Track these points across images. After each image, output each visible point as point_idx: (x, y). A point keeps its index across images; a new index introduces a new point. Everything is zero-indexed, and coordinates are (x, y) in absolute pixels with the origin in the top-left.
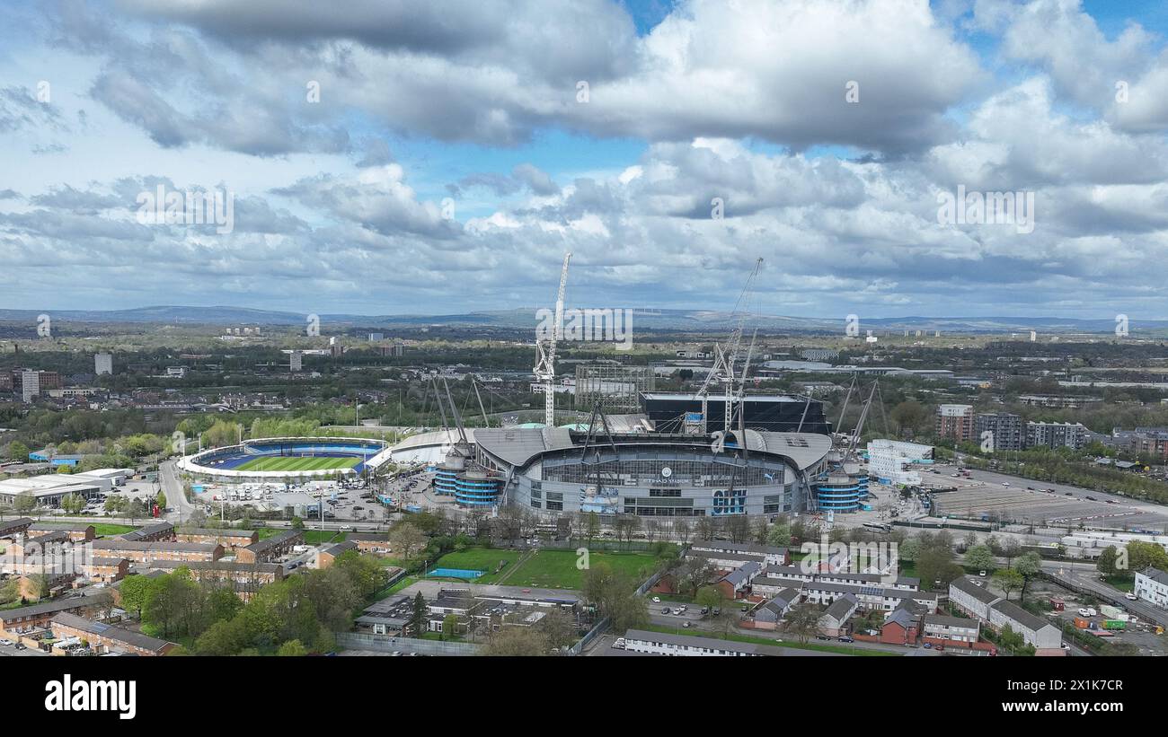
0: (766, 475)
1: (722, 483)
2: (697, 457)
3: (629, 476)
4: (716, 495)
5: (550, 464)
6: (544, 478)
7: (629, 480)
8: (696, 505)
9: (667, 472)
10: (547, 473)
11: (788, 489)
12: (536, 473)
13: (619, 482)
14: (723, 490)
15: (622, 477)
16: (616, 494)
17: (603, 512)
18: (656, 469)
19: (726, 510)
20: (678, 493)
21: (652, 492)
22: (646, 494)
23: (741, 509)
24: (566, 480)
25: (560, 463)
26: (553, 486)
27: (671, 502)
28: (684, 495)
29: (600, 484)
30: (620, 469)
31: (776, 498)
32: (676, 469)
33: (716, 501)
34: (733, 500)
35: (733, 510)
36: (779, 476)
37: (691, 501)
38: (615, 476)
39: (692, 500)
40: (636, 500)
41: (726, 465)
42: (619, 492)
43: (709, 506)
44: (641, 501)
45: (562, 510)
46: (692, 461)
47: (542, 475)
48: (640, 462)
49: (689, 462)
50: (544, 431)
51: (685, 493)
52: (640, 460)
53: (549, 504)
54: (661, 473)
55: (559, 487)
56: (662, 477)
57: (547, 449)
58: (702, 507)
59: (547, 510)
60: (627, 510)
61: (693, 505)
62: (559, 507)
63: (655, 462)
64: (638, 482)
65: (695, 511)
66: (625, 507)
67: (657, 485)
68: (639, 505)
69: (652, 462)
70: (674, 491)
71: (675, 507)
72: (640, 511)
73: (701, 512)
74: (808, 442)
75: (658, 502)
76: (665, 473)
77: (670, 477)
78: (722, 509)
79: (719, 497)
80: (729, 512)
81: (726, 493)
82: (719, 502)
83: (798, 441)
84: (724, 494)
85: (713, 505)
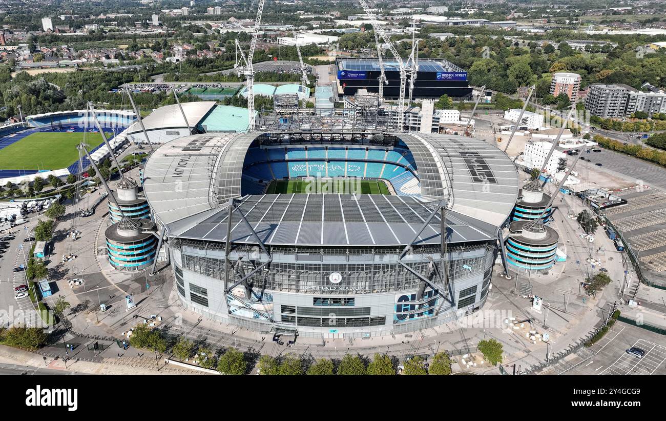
0: (465, 266)
2: (377, 257)
4: (400, 300)
5: (189, 251)
7: (286, 281)
8: (373, 314)
9: (335, 277)
10: (189, 260)
13: (273, 285)
14: (409, 294)
15: (277, 277)
16: (271, 299)
17: (256, 317)
18: (321, 273)
19: (412, 316)
20: (351, 301)
21: (317, 301)
23: (431, 311)
24: (208, 272)
25: (200, 253)
26: (195, 277)
27: (342, 311)
28: (358, 303)
31: (474, 289)
33: (399, 308)
34: (421, 305)
35: (420, 314)
37: (367, 310)
39: (370, 308)
40: (296, 309)
41: (415, 264)
42: (274, 298)
43: (391, 315)
44: (302, 310)
45: (208, 306)
46: (370, 263)
47: (183, 262)
48: (299, 264)
49: (366, 265)
50: (219, 158)
51: (361, 301)
52: (300, 262)
53: (193, 296)
54: (328, 279)
55: (202, 281)
56: (328, 283)
57: (211, 194)
58: (381, 315)
59: (192, 302)
60: (285, 319)
61: (369, 314)
62: (204, 302)
63: (319, 265)
64: (298, 286)
65: (372, 319)
66: (282, 316)
67: (322, 292)
68: (300, 314)
69: (315, 265)
70: (345, 299)
71: (346, 317)
72: (301, 321)
73: (381, 321)
74: (493, 171)
75: (324, 312)
76: (334, 279)
77: (340, 283)
78: (406, 315)
79: (403, 303)
80: (416, 317)
81: (413, 297)
82: (403, 307)
83: (481, 168)
84: (410, 298)
85: (395, 312)
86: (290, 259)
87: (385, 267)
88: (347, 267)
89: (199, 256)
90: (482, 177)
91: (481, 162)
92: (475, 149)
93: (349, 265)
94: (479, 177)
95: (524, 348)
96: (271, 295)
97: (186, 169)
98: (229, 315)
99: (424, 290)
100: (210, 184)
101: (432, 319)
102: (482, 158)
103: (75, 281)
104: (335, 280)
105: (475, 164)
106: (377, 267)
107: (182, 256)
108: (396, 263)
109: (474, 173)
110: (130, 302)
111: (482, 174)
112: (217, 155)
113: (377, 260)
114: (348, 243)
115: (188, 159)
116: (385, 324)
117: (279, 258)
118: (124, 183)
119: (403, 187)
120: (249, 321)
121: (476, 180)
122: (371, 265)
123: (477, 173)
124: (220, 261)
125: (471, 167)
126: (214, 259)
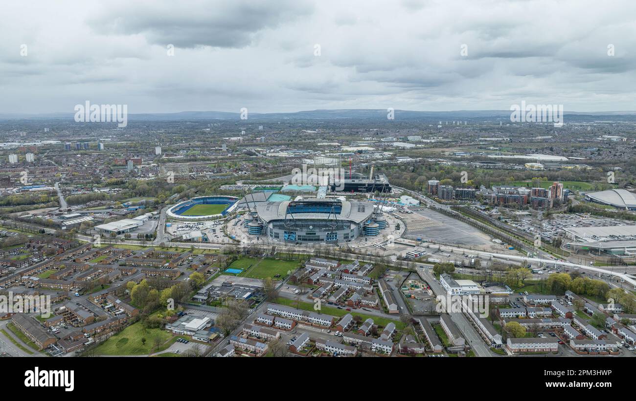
0: (344, 227)
1: (329, 230)
2: (321, 222)
3: (299, 228)
4: (327, 234)
5: (275, 223)
6: (273, 228)
8: (321, 238)
9: (311, 227)
10: (274, 226)
11: (352, 231)
12: (271, 226)
13: (296, 230)
14: (329, 233)
15: (297, 228)
18: (308, 226)
20: (315, 234)
21: (307, 234)
22: (305, 234)
23: (336, 239)
25: (278, 223)
26: (276, 230)
27: (313, 237)
28: (316, 235)
30: (297, 226)
31: (348, 234)
32: (314, 226)
33: (327, 237)
34: (333, 236)
35: (333, 239)
36: (349, 227)
37: (319, 236)
38: (295, 228)
40: (302, 236)
42: (296, 233)
43: (325, 238)
45: (279, 239)
52: (302, 223)
55: (278, 231)
56: (310, 229)
57: (278, 215)
59: (275, 238)
60: (299, 239)
64: (302, 230)
72: (303, 240)
73: (323, 240)
74: (365, 210)
75: (309, 237)
77: (312, 229)
78: (329, 239)
83: (362, 209)
97: (270, 209)
98: (285, 240)
102: (364, 207)
106: (321, 225)
108: (325, 224)
121: (359, 212)
123: (360, 210)
124: (283, 225)
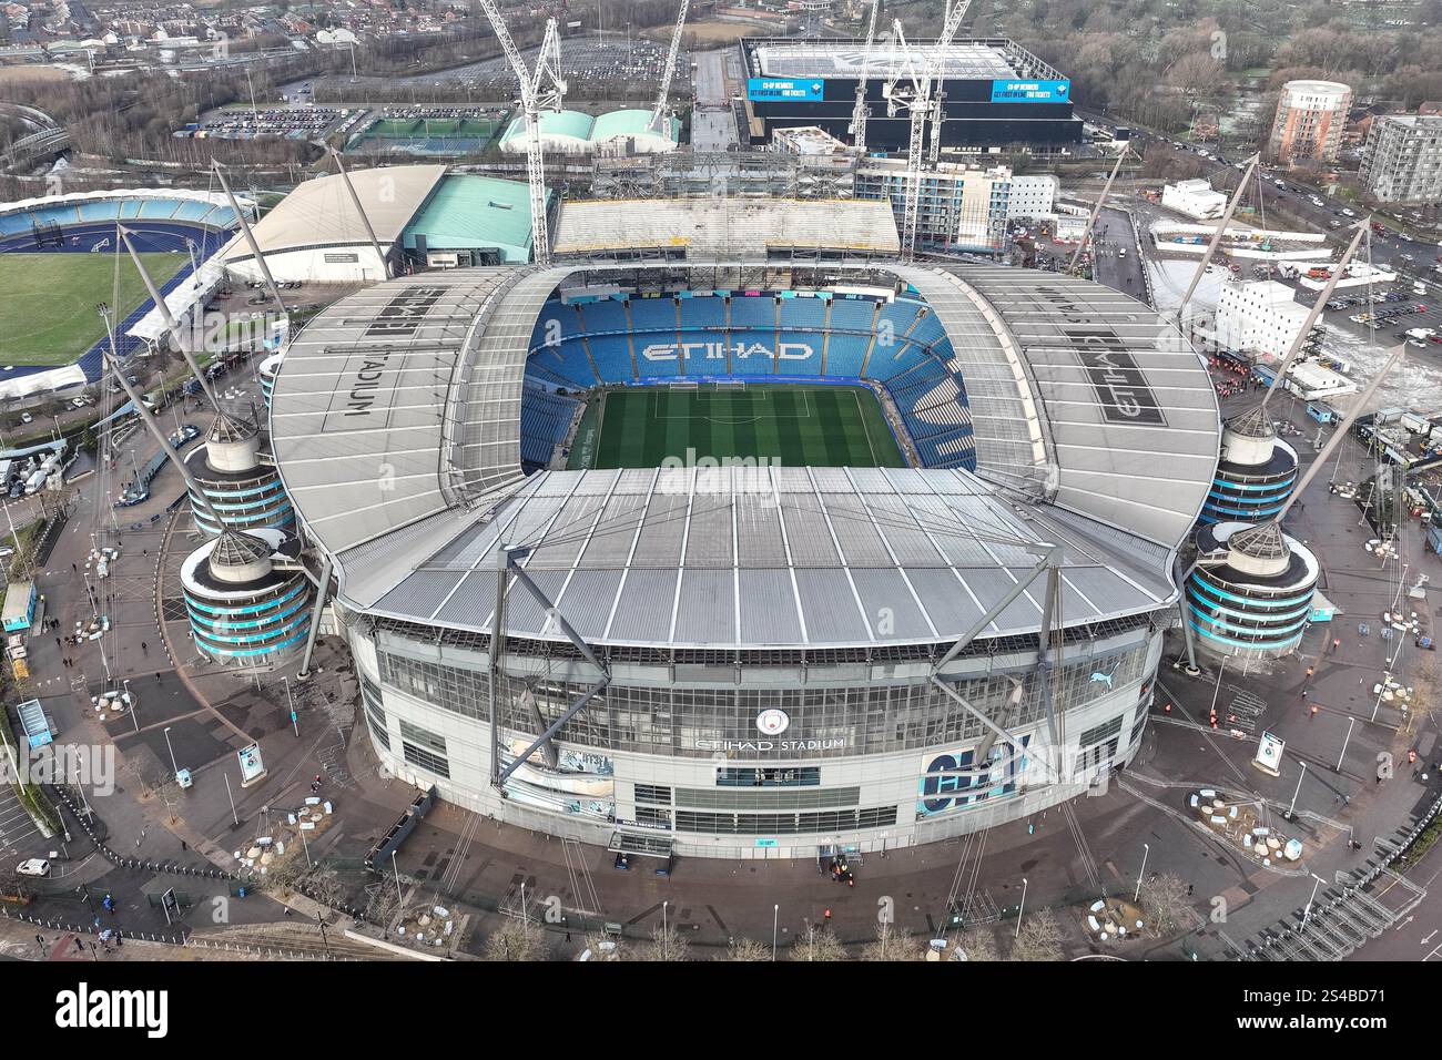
0: (1097, 676)
1: (953, 728)
2: (879, 671)
3: (647, 718)
4: (934, 767)
5: (397, 644)
7: (647, 728)
8: (867, 801)
9: (772, 721)
10: (394, 666)
13: (613, 735)
14: (956, 752)
15: (623, 719)
16: (608, 770)
17: (570, 810)
20: (810, 775)
21: (727, 775)
22: (707, 779)
24: (447, 701)
25: (427, 652)
26: (418, 707)
27: (790, 798)
28: (830, 778)
29: (554, 736)
31: (1116, 724)
32: (804, 708)
33: (930, 786)
37: (852, 794)
38: (603, 718)
39: (858, 788)
40: (673, 792)
41: (973, 681)
42: (615, 768)
43: (909, 799)
44: (686, 795)
45: (448, 776)
46: (861, 684)
47: (382, 669)
48: (680, 691)
49: (850, 690)
50: (463, 354)
51: (834, 775)
52: (680, 685)
53: (409, 750)
54: (753, 723)
55: (432, 719)
56: (754, 733)
57: (446, 465)
58: (886, 802)
59: (408, 763)
60: (643, 815)
61: (857, 803)
62: (441, 768)
63: (731, 692)
64: (677, 741)
65: (864, 813)
66: (637, 808)
67: (740, 755)
68: (681, 805)
69: (721, 692)
70: (796, 770)
71: (797, 812)
72: (685, 821)
73: (886, 816)
74: (1155, 389)
75: (745, 800)
76: (768, 724)
77: (784, 734)
78: (949, 800)
79: (941, 773)
80: (972, 801)
81: (967, 757)
82: (940, 783)
83: (1122, 379)
84: (958, 761)
85: (921, 794)
86: (657, 677)
87: (898, 693)
88: (802, 697)
89: (423, 659)
90: (1127, 406)
91: (1124, 362)
92: (1106, 319)
93: (807, 692)
94: (1119, 406)
95: (1240, 878)
96: (610, 760)
97: (382, 391)
98: (504, 800)
99: (994, 740)
100: (443, 438)
101: (1011, 804)
102: (1123, 349)
103: (111, 700)
104: (772, 726)
105: (1109, 368)
106: (877, 695)
107: (378, 655)
108: (924, 681)
109: (1105, 395)
110: (251, 763)
111: (1126, 397)
112: (457, 348)
113: (879, 675)
114: (806, 640)
115: (382, 361)
116: (894, 822)
117: (627, 675)
118: (224, 428)
119: (921, 403)
120: (553, 817)
121: (1113, 415)
122: (862, 689)
123: (1114, 394)
124: (477, 676)
125: (1097, 377)
126: (460, 671)
